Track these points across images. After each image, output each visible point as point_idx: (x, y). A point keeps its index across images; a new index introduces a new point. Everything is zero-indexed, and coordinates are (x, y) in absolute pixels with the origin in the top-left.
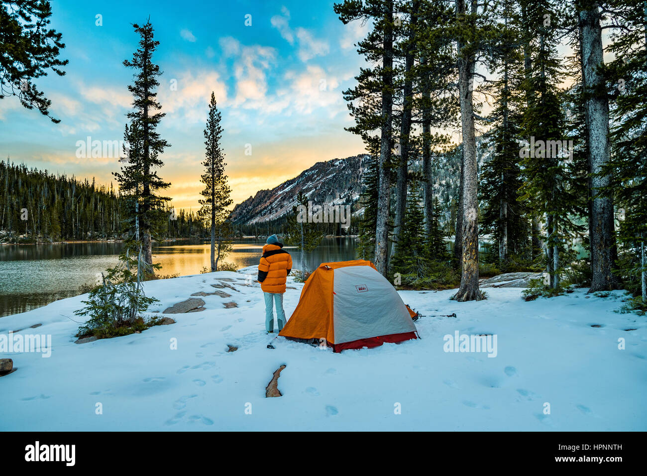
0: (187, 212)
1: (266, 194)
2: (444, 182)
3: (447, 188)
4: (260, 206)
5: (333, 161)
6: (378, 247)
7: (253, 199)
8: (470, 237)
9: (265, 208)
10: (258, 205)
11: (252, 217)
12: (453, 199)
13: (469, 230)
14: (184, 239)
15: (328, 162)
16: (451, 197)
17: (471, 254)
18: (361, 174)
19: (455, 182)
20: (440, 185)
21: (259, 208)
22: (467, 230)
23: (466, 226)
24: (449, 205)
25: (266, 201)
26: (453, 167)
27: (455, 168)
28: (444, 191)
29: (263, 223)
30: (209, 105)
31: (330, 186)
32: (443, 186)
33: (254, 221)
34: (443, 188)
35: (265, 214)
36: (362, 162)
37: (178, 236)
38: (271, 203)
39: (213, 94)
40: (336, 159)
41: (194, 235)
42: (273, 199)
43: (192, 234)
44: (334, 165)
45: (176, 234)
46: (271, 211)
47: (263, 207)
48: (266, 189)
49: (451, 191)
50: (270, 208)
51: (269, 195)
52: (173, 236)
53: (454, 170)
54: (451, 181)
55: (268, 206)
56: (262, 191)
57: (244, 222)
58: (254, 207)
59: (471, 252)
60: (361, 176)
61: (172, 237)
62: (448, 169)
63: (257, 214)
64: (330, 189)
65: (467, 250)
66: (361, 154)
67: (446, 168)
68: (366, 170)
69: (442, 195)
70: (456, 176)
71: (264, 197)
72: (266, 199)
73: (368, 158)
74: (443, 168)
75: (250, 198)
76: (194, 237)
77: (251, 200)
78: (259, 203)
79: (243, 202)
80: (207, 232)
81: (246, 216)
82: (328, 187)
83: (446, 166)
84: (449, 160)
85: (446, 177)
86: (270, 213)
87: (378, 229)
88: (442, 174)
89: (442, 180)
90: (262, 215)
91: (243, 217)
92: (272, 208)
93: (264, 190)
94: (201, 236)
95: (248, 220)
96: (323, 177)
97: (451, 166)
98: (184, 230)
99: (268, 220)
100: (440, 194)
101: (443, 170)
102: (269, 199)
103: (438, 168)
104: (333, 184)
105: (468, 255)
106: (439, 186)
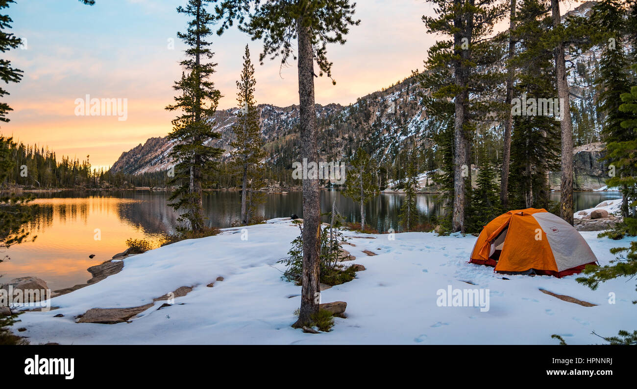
0: (72, 159)
1: (157, 142)
2: (346, 136)
3: (349, 142)
4: (150, 155)
5: (231, 110)
6: (457, 199)
7: (143, 148)
8: (570, 190)
9: (156, 157)
10: (148, 154)
11: (140, 167)
12: (355, 154)
13: (569, 185)
14: (67, 189)
15: (226, 111)
16: (354, 151)
17: (570, 204)
18: (260, 124)
19: (357, 136)
20: (343, 138)
21: (149, 157)
22: (567, 184)
23: (565, 181)
24: (352, 159)
25: (157, 150)
26: (356, 121)
27: (358, 122)
28: (347, 145)
29: (153, 173)
30: (243, 57)
31: (228, 136)
32: (346, 140)
33: (143, 171)
34: (345, 142)
35: (155, 164)
36: (263, 112)
37: (61, 187)
38: (162, 152)
39: (247, 46)
40: (235, 108)
41: (80, 185)
42: (164, 148)
43: (77, 184)
44: (232, 115)
45: (58, 184)
46: (162, 160)
47: (154, 156)
48: (158, 137)
49: (354, 145)
50: (161, 157)
51: (160, 143)
52: (54, 185)
53: (357, 124)
54: (354, 135)
55: (159, 155)
56: (153, 139)
57: (131, 172)
58: (143, 156)
59: (570, 202)
60: (261, 126)
61: (53, 187)
62: (351, 123)
63: (147, 163)
64: (228, 139)
65: (567, 201)
66: (262, 104)
67: (349, 121)
68: (266, 120)
69: (345, 149)
70: (358, 130)
71: (155, 145)
72: (157, 147)
73: (269, 108)
74: (346, 122)
75: (139, 146)
76: (79, 188)
77: (140, 148)
78: (149, 152)
79: (131, 150)
80: (94, 182)
81: (134, 166)
82: (225, 137)
83: (349, 119)
84: (352, 114)
85: (349, 131)
86: (161, 163)
87: (456, 183)
88: (345, 128)
89: (345, 134)
90: (151, 165)
91: (131, 166)
92: (164, 157)
93: (154, 137)
94: (88, 187)
95: (136, 169)
96: (220, 126)
97: (354, 120)
98: (67, 179)
99: (158, 170)
100: (343, 148)
101: (346, 124)
102: (161, 148)
103: (341, 122)
104: (230, 134)
105: (567, 205)
106: (342, 140)
